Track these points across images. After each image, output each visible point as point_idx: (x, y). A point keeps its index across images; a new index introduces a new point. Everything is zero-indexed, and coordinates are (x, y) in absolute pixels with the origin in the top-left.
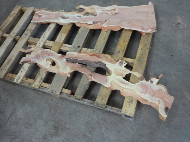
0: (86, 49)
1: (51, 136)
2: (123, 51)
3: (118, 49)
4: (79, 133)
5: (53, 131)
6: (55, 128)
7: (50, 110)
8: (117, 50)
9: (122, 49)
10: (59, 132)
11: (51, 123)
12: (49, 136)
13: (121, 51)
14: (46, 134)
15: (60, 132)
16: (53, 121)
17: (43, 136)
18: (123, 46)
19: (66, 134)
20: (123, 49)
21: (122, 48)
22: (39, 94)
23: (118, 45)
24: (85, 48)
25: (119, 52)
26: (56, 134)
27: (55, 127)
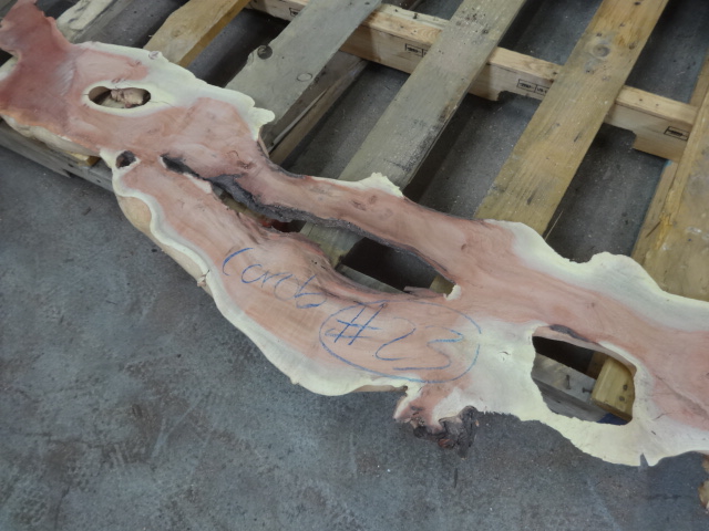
0: (405, 15)
1: (106, 457)
2: (632, 47)
3: (599, 35)
4: (276, 473)
5: (119, 432)
6: (140, 414)
7: (135, 307)
8: (595, 41)
9: (622, 41)
10: (158, 446)
11: (122, 382)
12: (93, 455)
13: (613, 48)
14: (77, 440)
15: (161, 443)
16: (135, 371)
17: (53, 447)
18: (628, 25)
19: (195, 462)
20: (628, 39)
21: (626, 34)
22: (89, 210)
23: (600, 15)
24: (400, 9)
25: (605, 50)
26: (137, 456)
27: (138, 410)
